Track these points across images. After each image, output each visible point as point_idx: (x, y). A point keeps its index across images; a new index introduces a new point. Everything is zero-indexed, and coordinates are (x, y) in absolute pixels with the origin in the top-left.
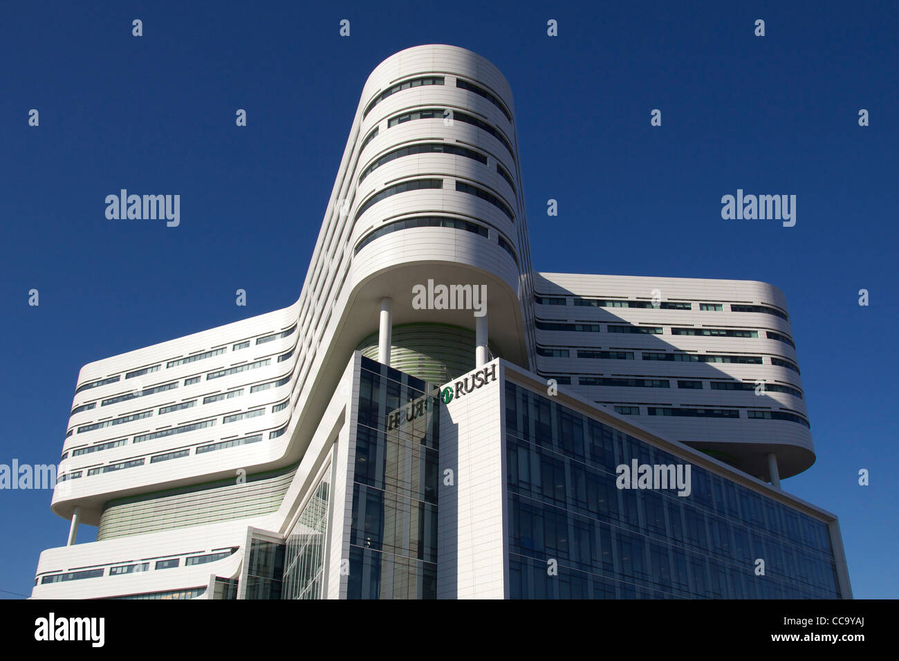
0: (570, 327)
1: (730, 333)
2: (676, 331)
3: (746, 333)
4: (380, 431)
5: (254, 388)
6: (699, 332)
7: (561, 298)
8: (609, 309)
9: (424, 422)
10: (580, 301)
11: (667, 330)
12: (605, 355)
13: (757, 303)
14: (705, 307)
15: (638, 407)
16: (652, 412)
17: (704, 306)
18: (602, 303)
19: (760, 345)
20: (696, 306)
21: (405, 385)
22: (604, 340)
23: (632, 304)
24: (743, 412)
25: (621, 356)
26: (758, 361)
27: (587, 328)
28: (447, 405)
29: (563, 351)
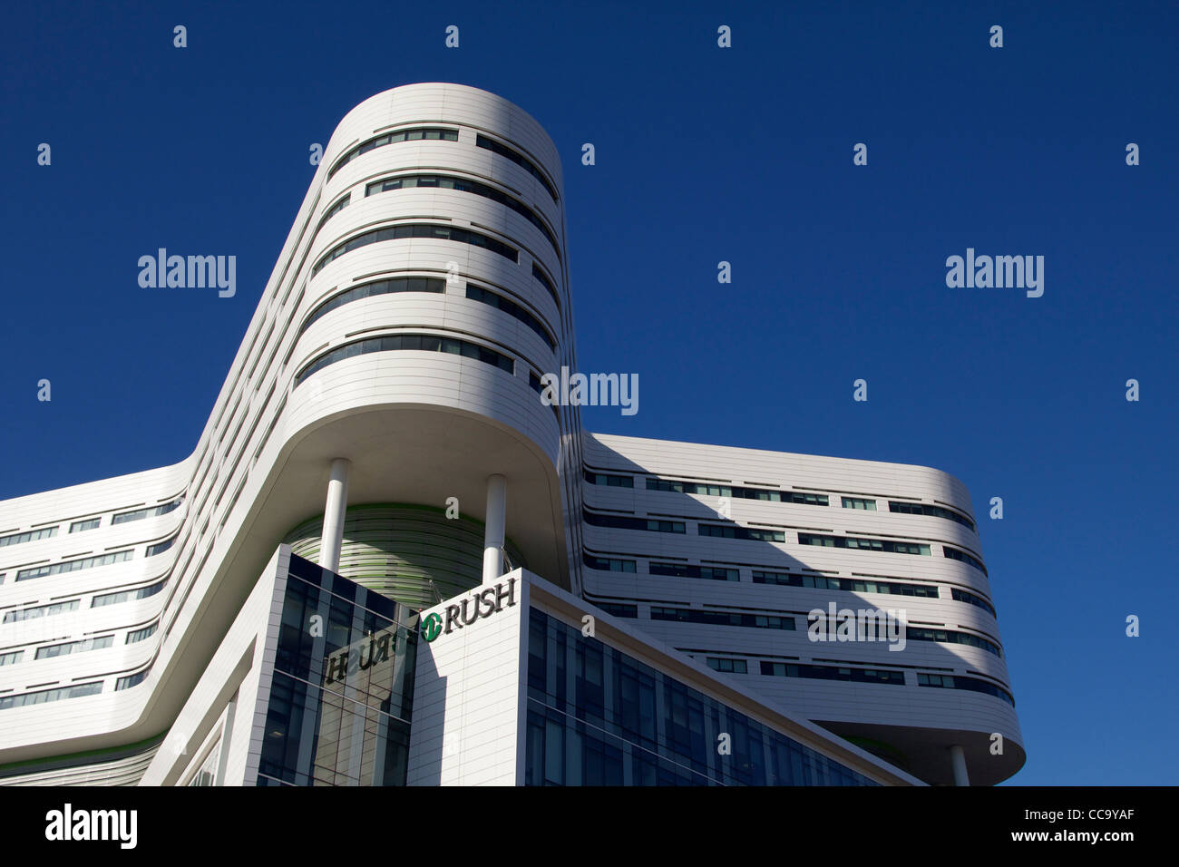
0: (640, 524)
1: (889, 546)
2: (805, 539)
3: (912, 547)
4: (313, 684)
5: (100, 598)
6: (840, 542)
7: (624, 475)
8: (700, 497)
9: (389, 672)
10: (656, 483)
11: (792, 536)
12: (694, 572)
13: (928, 501)
14: (849, 503)
15: (745, 661)
16: (767, 669)
17: (849, 501)
18: (690, 487)
19: (933, 566)
20: (834, 500)
21: (360, 606)
22: (694, 548)
23: (738, 492)
24: (910, 676)
25: (720, 574)
26: (931, 592)
27: (667, 526)
28: (430, 644)
29: (626, 563)
